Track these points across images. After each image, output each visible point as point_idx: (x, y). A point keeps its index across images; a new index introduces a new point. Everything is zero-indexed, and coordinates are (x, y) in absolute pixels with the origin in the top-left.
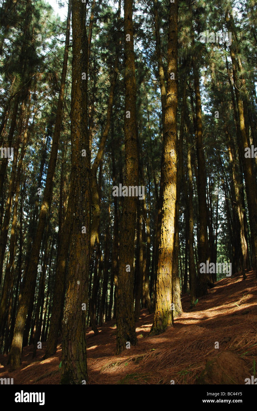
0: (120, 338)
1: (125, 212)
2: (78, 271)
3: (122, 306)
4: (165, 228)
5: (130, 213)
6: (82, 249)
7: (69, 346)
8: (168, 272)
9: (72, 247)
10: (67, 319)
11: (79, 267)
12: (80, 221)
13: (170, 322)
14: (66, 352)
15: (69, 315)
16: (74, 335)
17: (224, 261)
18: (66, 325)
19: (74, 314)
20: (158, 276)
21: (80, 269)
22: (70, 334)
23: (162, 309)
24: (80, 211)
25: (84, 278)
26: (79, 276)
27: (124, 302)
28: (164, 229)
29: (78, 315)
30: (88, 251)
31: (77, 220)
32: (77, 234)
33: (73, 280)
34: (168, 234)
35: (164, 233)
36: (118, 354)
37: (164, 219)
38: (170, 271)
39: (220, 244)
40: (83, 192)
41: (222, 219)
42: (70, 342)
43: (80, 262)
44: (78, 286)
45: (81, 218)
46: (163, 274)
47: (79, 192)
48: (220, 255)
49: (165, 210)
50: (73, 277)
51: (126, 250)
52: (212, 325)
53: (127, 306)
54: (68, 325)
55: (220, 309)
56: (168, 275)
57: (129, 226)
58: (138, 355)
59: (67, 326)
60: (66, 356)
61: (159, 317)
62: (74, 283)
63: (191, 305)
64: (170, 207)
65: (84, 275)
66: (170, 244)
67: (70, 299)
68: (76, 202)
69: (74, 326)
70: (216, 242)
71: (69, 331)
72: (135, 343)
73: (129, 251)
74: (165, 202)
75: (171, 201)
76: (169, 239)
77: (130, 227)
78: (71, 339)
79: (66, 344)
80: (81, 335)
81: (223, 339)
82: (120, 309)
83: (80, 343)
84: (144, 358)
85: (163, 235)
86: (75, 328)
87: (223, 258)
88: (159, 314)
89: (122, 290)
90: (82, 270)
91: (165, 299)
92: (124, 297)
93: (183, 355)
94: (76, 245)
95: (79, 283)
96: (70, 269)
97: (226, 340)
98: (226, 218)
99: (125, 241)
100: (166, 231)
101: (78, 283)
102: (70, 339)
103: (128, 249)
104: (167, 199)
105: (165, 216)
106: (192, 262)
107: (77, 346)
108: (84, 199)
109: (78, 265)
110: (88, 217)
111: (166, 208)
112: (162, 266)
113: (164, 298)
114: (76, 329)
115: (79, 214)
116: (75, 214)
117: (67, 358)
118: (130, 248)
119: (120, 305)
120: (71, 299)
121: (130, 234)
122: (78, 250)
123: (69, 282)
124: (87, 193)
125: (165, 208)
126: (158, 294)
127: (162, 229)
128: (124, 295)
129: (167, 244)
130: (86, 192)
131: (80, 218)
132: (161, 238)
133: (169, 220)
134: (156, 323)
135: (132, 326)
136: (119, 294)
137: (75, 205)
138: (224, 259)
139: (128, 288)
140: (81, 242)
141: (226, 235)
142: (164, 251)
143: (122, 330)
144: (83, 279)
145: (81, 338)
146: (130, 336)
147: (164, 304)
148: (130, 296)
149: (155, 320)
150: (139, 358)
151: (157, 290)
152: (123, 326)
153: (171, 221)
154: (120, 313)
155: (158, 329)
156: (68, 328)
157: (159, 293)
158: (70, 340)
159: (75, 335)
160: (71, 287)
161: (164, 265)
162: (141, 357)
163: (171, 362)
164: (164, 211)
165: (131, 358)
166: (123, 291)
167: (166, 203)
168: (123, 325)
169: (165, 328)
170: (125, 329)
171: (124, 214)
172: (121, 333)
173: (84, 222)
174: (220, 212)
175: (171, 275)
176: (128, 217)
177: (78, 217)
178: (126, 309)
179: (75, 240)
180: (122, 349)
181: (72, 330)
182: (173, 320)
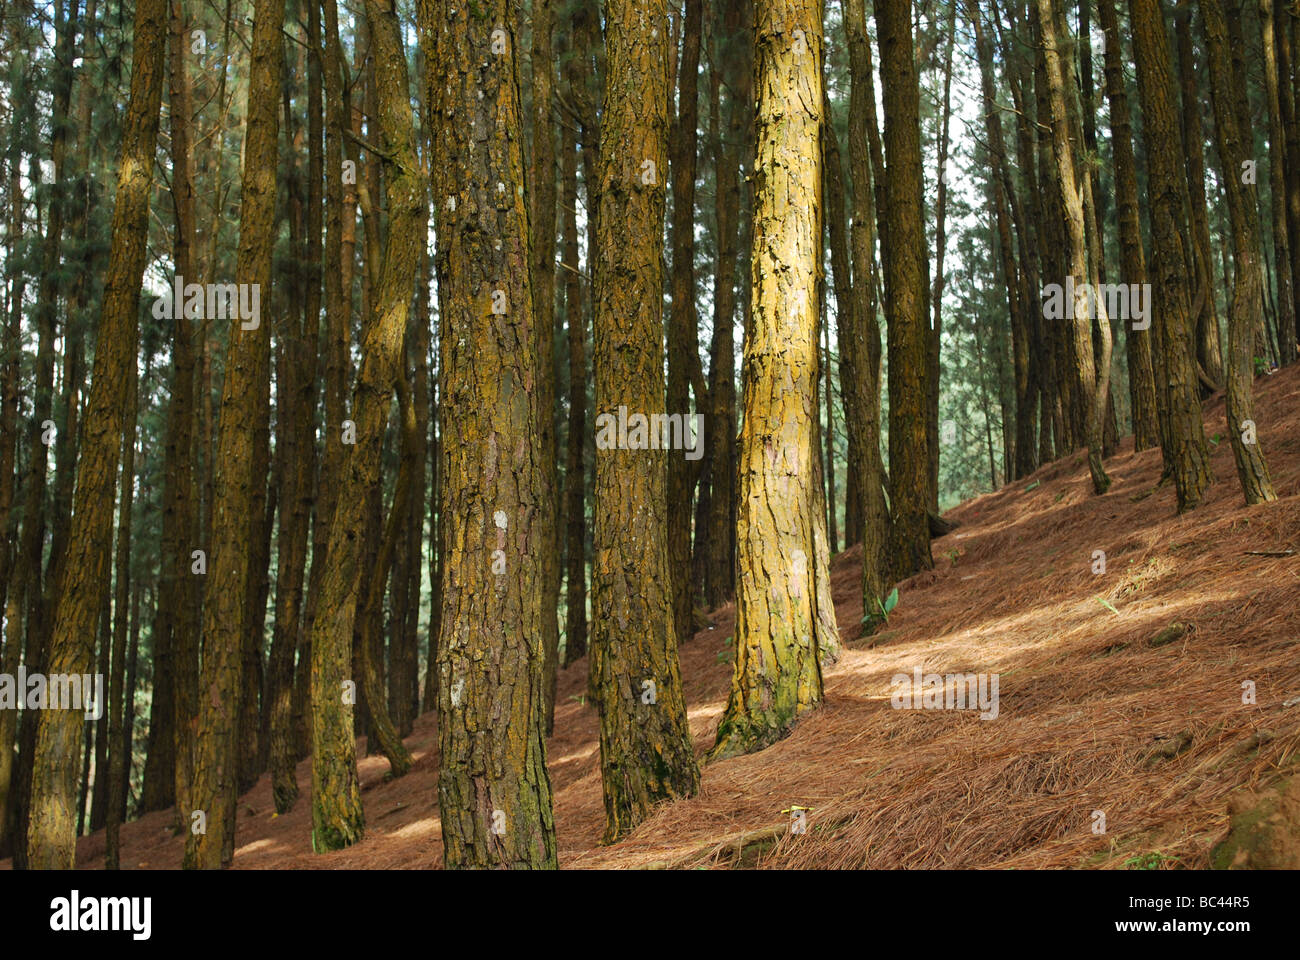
0: (624, 766)
1: (613, 185)
2: (492, 466)
3: (623, 623)
4: (774, 257)
5: (639, 192)
6: (503, 367)
7: (481, 802)
8: (793, 467)
9: (455, 359)
10: (459, 687)
11: (499, 449)
12: (484, 233)
13: (807, 691)
14: (469, 829)
15: (467, 666)
16: (498, 751)
17: (969, 411)
18: (460, 712)
19: (493, 660)
20: (744, 488)
21: (504, 456)
22: (478, 751)
23: (772, 638)
24: (482, 189)
25: (524, 497)
26: (502, 491)
27: (632, 606)
28: (768, 265)
29: (508, 667)
30: (530, 374)
31: (469, 228)
32: (474, 297)
33: (475, 509)
34: (786, 287)
35: (770, 282)
36: (619, 840)
37: (767, 212)
38: (799, 463)
39: (952, 329)
40: (485, 92)
41: (965, 210)
42: (480, 783)
43: (500, 425)
44: (501, 535)
45: (488, 222)
46: (768, 473)
47: (468, 93)
48: (953, 386)
49: (767, 169)
50: (473, 495)
51: (626, 367)
52: (1018, 694)
53: (647, 624)
54: (469, 712)
55: (1025, 630)
56: (793, 480)
57: (637, 253)
58: (747, 834)
59: (464, 716)
60: (470, 846)
61: (759, 671)
62: (481, 520)
63: (866, 618)
64: (791, 156)
65: (522, 482)
66: (797, 335)
67: (466, 597)
68: (459, 142)
69: (495, 715)
70: (938, 321)
71: (471, 735)
72: (693, 785)
73: (640, 370)
74: (766, 135)
75: (796, 124)
76: (793, 312)
77: (641, 259)
78: (485, 772)
79: (464, 792)
80: (530, 752)
81: (1148, 745)
82: (612, 636)
83: (525, 784)
84: (779, 845)
85: (761, 291)
86: (503, 722)
87: (967, 397)
88: (756, 659)
89: (617, 552)
90: (511, 463)
91: (783, 590)
92: (629, 584)
93: (975, 819)
94: (477, 346)
95: (505, 519)
96: (454, 459)
97: (1162, 746)
98: (984, 205)
99: (622, 324)
100: (776, 271)
101: (501, 519)
102: (481, 769)
103: (637, 360)
104: (777, 119)
105: (769, 199)
106: (867, 418)
107: (514, 800)
108: (496, 128)
109: (492, 441)
110: (518, 215)
111: (775, 164)
112: (764, 439)
113: (777, 587)
114: (508, 726)
115: (477, 202)
116: (459, 202)
117: (475, 855)
118: (643, 358)
119: (615, 621)
120: (471, 596)
121: (643, 291)
122: (484, 372)
123: (452, 523)
124: (505, 96)
125: (767, 159)
126: (745, 567)
127: (759, 265)
128: (631, 576)
129: (786, 333)
130: (502, 93)
131: (482, 218)
132: (755, 308)
133: (791, 220)
134: (746, 698)
135: (673, 715)
136: (605, 570)
137: (455, 159)
138: (971, 405)
139: (644, 544)
140: (495, 331)
141: (979, 285)
142: (768, 370)
143: (630, 732)
144: (520, 504)
145: (530, 766)
146: (668, 758)
147: (778, 614)
148: (655, 578)
149: (737, 686)
150: (752, 843)
151: (743, 550)
152: (632, 716)
153: (800, 224)
154: (614, 657)
155: (753, 728)
156: (471, 724)
157: (751, 563)
158: (480, 775)
159: (504, 752)
160: (466, 541)
161: (774, 436)
162: (762, 840)
163: (923, 852)
164: (765, 175)
165: (717, 849)
166: (623, 558)
167: (772, 137)
168: (631, 710)
169: (789, 720)
170: (643, 726)
171: (610, 197)
172: (626, 745)
173: (504, 237)
174: (959, 173)
175: (806, 480)
176: (629, 208)
177: (475, 215)
178: (641, 636)
179: (470, 324)
180: (634, 818)
181: (489, 731)
182: (821, 683)
